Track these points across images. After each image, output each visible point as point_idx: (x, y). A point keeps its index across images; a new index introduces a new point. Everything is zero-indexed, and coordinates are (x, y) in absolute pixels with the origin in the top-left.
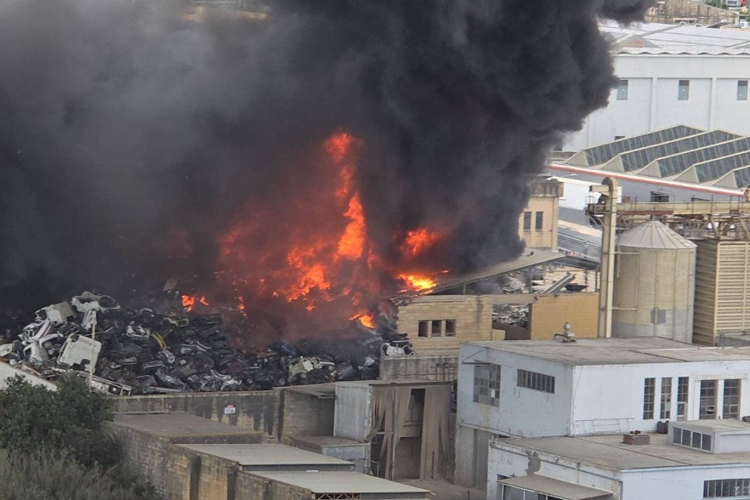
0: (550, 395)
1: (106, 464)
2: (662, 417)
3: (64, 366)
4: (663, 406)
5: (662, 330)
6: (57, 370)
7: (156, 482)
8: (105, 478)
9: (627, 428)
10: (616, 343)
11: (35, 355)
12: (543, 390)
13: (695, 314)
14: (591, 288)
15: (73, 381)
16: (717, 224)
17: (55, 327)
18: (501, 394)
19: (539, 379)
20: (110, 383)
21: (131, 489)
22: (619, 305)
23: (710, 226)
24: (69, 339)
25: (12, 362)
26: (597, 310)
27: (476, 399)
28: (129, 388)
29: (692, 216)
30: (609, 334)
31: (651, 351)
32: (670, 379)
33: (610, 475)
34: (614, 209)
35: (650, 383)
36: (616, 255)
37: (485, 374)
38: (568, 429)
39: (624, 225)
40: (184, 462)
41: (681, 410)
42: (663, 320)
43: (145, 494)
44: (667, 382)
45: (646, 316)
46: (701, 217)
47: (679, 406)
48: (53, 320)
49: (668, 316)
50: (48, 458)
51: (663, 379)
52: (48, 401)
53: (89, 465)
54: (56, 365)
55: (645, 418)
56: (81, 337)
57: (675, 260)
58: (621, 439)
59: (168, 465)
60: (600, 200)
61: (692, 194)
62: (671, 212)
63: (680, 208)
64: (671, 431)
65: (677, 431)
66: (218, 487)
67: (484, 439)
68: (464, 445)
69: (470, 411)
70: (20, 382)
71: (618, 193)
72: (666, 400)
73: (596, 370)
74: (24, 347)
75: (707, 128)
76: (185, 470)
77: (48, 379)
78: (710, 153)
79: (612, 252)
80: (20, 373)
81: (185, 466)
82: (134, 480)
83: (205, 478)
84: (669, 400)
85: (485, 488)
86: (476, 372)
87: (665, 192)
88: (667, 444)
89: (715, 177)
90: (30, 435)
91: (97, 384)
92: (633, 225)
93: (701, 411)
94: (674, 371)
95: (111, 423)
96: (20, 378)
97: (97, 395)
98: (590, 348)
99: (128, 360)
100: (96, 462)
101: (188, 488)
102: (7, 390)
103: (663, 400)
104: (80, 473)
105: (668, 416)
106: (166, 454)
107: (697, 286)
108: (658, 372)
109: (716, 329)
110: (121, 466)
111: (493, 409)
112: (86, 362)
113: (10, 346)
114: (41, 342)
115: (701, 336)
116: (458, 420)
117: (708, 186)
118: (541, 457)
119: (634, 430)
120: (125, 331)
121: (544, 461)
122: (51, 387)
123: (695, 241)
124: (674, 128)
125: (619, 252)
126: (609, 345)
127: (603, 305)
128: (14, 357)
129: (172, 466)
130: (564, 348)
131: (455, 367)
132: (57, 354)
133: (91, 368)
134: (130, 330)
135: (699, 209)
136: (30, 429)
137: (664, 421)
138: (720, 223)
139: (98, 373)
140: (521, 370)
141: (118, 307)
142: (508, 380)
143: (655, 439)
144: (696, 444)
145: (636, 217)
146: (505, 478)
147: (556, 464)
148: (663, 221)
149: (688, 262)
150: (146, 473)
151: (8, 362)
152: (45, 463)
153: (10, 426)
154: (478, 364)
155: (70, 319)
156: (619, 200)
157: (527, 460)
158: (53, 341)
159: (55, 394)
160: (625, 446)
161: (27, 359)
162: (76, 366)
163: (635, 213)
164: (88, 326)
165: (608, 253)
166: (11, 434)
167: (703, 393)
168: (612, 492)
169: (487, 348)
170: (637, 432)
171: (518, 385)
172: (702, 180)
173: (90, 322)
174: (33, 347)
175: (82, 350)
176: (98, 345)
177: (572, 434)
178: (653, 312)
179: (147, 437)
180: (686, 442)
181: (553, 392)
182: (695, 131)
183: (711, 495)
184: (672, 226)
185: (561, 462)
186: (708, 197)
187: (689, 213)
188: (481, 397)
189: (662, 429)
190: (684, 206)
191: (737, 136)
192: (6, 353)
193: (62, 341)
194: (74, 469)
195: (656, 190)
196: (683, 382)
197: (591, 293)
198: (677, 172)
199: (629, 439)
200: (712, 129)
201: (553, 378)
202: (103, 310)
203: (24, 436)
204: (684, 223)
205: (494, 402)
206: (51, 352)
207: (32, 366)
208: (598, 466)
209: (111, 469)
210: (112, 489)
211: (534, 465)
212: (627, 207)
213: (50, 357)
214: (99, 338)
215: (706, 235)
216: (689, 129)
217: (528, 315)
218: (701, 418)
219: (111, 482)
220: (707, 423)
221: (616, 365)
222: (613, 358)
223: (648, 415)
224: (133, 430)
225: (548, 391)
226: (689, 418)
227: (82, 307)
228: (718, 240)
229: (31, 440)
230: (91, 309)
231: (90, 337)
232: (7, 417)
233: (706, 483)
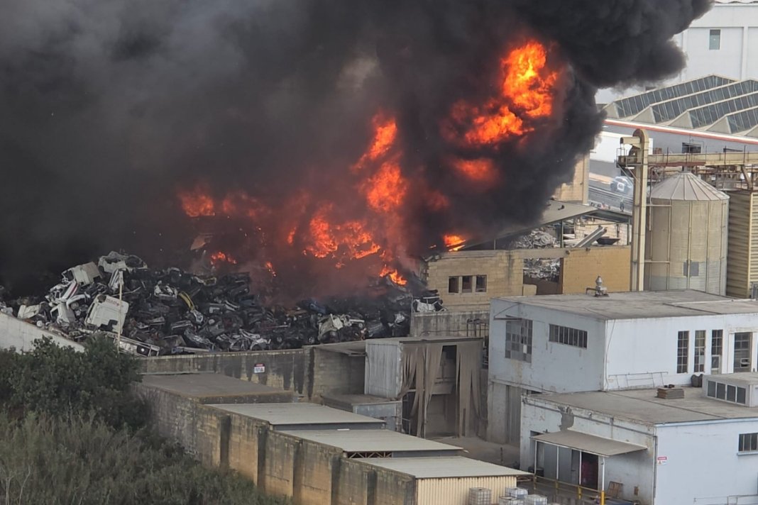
0: (583, 350)
1: (135, 425)
2: (696, 370)
3: (92, 327)
4: (696, 360)
5: (696, 283)
6: (84, 331)
7: (186, 442)
8: (135, 439)
9: (660, 382)
10: (651, 296)
11: (63, 316)
12: (575, 345)
13: (728, 265)
14: (623, 241)
15: (101, 342)
16: (749, 175)
17: (82, 288)
18: (533, 349)
19: (571, 334)
20: (139, 343)
21: (161, 450)
22: (651, 259)
23: (742, 177)
24: (96, 300)
25: (39, 323)
26: (629, 264)
27: (508, 355)
28: (156, 349)
29: (725, 167)
30: (641, 288)
31: (684, 304)
32: (704, 332)
33: (644, 429)
34: (645, 161)
35: (683, 337)
36: (648, 208)
37: (517, 330)
38: (601, 384)
39: (656, 177)
40: (213, 423)
41: (716, 363)
42: (696, 273)
43: (175, 455)
44: (701, 335)
45: (678, 269)
46: (733, 168)
47: (713, 359)
48: (79, 280)
49: (701, 268)
50: (77, 420)
51: (697, 332)
52: (76, 361)
53: (118, 426)
54: (83, 326)
55: (679, 371)
56: (108, 297)
57: (708, 211)
58: (655, 393)
59: (198, 426)
60: (631, 152)
61: (724, 145)
62: (703, 164)
63: (712, 159)
64: (705, 384)
65: (711, 384)
66: (248, 447)
67: (517, 395)
68: (496, 401)
69: (501, 367)
70: (47, 343)
71: (650, 145)
72: (699, 354)
73: (628, 324)
74: (51, 308)
75: (739, 78)
76: (215, 430)
77: (76, 340)
78: (742, 103)
79: (644, 204)
80: (47, 335)
81: (215, 426)
82: (163, 441)
83: (235, 438)
84: (703, 354)
85: (518, 445)
86: (508, 327)
87: (696, 143)
88: (702, 398)
89: (747, 127)
90: (58, 397)
91: (125, 345)
92: (665, 177)
93: (736, 364)
94: (708, 324)
95: (139, 385)
96: (47, 340)
97: (125, 356)
98: (622, 302)
99: (155, 320)
100: (125, 424)
101: (219, 449)
102: (35, 352)
103: (696, 353)
104: (109, 434)
105: (702, 369)
106: (196, 414)
107: (729, 238)
108: (691, 325)
109: (749, 280)
110: (150, 427)
111: (526, 364)
112: (113, 322)
113: (37, 308)
114: (67, 303)
115: (735, 287)
116: (490, 377)
117: (740, 136)
118: (575, 413)
119: (668, 384)
120: (152, 291)
121: (576, 416)
122: (79, 348)
123: (728, 192)
124: (705, 79)
125: (651, 205)
126: (641, 298)
127: (635, 258)
128: (40, 319)
129: (202, 426)
130: (594, 302)
131: (487, 323)
132: (84, 315)
133: (118, 328)
134: (158, 290)
135: (731, 159)
136: (58, 392)
137: (698, 374)
138: (753, 173)
139: (126, 333)
140: (553, 325)
141: (145, 267)
142: (540, 335)
143: (689, 392)
144: (731, 397)
145: (667, 168)
146: (538, 434)
147: (590, 419)
148: (696, 172)
149: (721, 213)
150: (175, 434)
151: (35, 324)
152: (74, 424)
153: (38, 388)
154: (509, 320)
155: (96, 279)
156: (651, 152)
157: (560, 416)
158: (80, 302)
159: (83, 355)
160: (662, 401)
161: (54, 321)
162: (103, 327)
163: (667, 164)
164: (116, 286)
165: (640, 206)
166: (39, 396)
167: (737, 345)
168: (646, 447)
169: (519, 303)
170: (671, 386)
171: (550, 340)
172: (734, 130)
173: (117, 283)
174: (60, 308)
175: (110, 311)
176: (126, 305)
177: (605, 388)
178: (686, 265)
179: (176, 397)
180: (721, 395)
181: (585, 346)
182: (726, 81)
183: (747, 448)
184: (704, 177)
185: (594, 417)
186: (741, 147)
187: (721, 163)
188: (512, 352)
189: (696, 382)
190: (717, 157)
192: (33, 314)
193: (89, 302)
194: (103, 431)
195: (687, 141)
196: (717, 334)
197: (623, 246)
198: (709, 122)
199: (662, 393)
200: (744, 79)
201: (586, 333)
202: (130, 269)
203: (52, 398)
204: (716, 174)
205: (526, 358)
206: (78, 313)
207: (60, 327)
208: (632, 421)
209: (140, 431)
210: (142, 450)
211: (567, 420)
212: (659, 159)
213: (77, 318)
214: (126, 299)
215: (738, 186)
216: (720, 79)
217: (560, 269)
218: (736, 370)
219: (141, 444)
220: (742, 376)
221: (648, 319)
222: (644, 312)
223: (682, 369)
224: (162, 391)
225: (581, 346)
226: (724, 372)
227: (108, 268)
228: (751, 190)
229: (59, 402)
230: (117, 269)
231: (118, 297)
232: (34, 379)
233: (741, 436)
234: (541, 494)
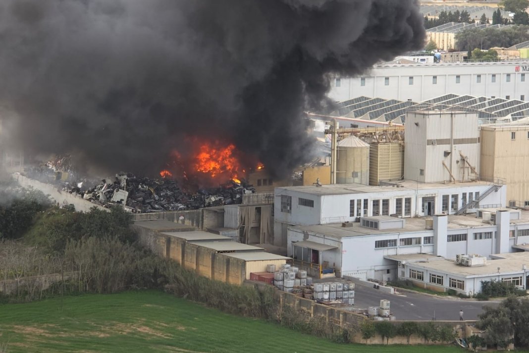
0: (312, 208)
1: (131, 242)
2: (357, 215)
3: (113, 202)
4: (358, 211)
5: (357, 180)
6: (110, 204)
7: (153, 248)
8: (132, 247)
9: (343, 221)
10: (338, 186)
11: (102, 198)
12: (309, 206)
13: (370, 173)
14: (328, 164)
15: (117, 208)
16: (378, 136)
17: (109, 186)
18: (292, 208)
19: (305, 202)
20: (133, 208)
21: (142, 251)
22: (339, 171)
23: (375, 137)
24: (115, 191)
25: (92, 201)
26: (330, 173)
27: (282, 211)
28: (140, 210)
29: (368, 133)
30: (335, 182)
31: (353, 189)
32: (360, 200)
33: (337, 239)
34: (336, 132)
35: (352, 202)
36: (337, 150)
37: (285, 200)
38: (319, 221)
39: (341, 137)
40: (163, 240)
41: (365, 212)
42: (357, 176)
43: (148, 253)
44: (359, 201)
45: (350, 174)
46: (371, 133)
47: (364, 211)
48: (108, 183)
49: (359, 174)
50: (108, 239)
51: (358, 200)
52: (108, 216)
53: (125, 242)
54: (110, 202)
55: (351, 216)
56: (120, 190)
57: (361, 151)
58: (341, 225)
59: (157, 241)
60: (330, 128)
61: (367, 124)
62: (359, 132)
63: (362, 130)
64: (361, 221)
65: (364, 221)
66: (177, 249)
67: (286, 227)
68: (277, 229)
69: (279, 215)
70: (95, 209)
71: (338, 125)
72: (359, 209)
73: (330, 197)
74: (97, 195)
75: (373, 97)
76: (164, 243)
77: (107, 208)
78: (374, 107)
79: (336, 149)
80: (95, 205)
81: (164, 241)
82: (143, 247)
83: (172, 246)
84: (360, 209)
85: (286, 247)
86: (282, 199)
87: (356, 124)
88: (360, 226)
89: (377, 117)
90: (101, 230)
91: (127, 209)
92: (344, 137)
93: (373, 212)
94: (362, 197)
95: (133, 225)
96: (95, 208)
97: (127, 213)
98: (328, 188)
99: (139, 199)
100: (128, 241)
101: (165, 250)
102: (91, 212)
103: (358, 209)
104: (121, 245)
105: (360, 215)
106: (157, 235)
107: (370, 162)
108: (356, 197)
109: (378, 179)
110: (137, 242)
111: (289, 214)
112: (122, 200)
113: (91, 195)
114: (104, 192)
115: (372, 182)
116: (275, 219)
117: (374, 121)
118: (309, 233)
119: (346, 221)
120: (138, 187)
121: (311, 235)
122: (108, 211)
123: (369, 143)
124: (360, 98)
125: (338, 149)
126: (334, 187)
127: (332, 171)
128: (92, 199)
129: (159, 241)
130: (317, 189)
131: (273, 197)
132: (111, 197)
133: (124, 202)
134: (140, 187)
135: (371, 130)
136: (100, 229)
137: (358, 217)
138: (379, 136)
139: (127, 204)
140: (301, 199)
141: (135, 177)
142: (295, 202)
143: (354, 224)
144: (372, 226)
145: (345, 134)
146: (294, 242)
147: (315, 236)
148: (356, 136)
149: (367, 152)
150: (148, 245)
151: (90, 201)
152: (107, 241)
153: (92, 227)
154: (282, 196)
155: (115, 183)
156: (338, 128)
157: (303, 235)
158: (109, 192)
159: (110, 213)
160: (343, 228)
161: (98, 200)
162: (118, 202)
163: (345, 132)
164: (123, 185)
165: (334, 149)
166: (93, 230)
167: (374, 205)
168: (337, 246)
169: (286, 190)
170: (348, 222)
171: (299, 204)
172: (371, 118)
173: (123, 184)
174: (100, 194)
175: (121, 195)
176: (127, 193)
177: (321, 223)
178: (353, 173)
179: (148, 230)
180: (368, 225)
181: (313, 206)
182: (368, 99)
183: (378, 247)
184: (360, 137)
185: (317, 235)
186: (374, 125)
187: (367, 132)
188: (283, 209)
189: (358, 220)
190: (364, 129)
191: (385, 100)
192: (90, 197)
193: (112, 192)
194: (119, 244)
195: (353, 123)
196: (366, 201)
197: (327, 166)
198: (361, 115)
199: (344, 225)
200: (375, 98)
201: (313, 201)
202: (129, 178)
203: (98, 231)
204: (364, 137)
205: (289, 211)
206: (108, 196)
207: (101, 202)
208: (333, 236)
209: (134, 244)
210: (134, 251)
211: (306, 236)
212: (341, 130)
213: (108, 198)
214: (127, 190)
215: (373, 141)
216: (366, 98)
217: (302, 176)
218: (373, 215)
219: (134, 249)
220: (376, 217)
221: (338, 195)
222: (337, 192)
223: (352, 215)
224: (142, 227)
225: (311, 206)
226: (369, 216)
227: (120, 178)
228: (379, 142)
229: (102, 233)
230: (124, 179)
231: (124, 190)
232: (91, 223)
233: (376, 242)
234: (296, 266)
